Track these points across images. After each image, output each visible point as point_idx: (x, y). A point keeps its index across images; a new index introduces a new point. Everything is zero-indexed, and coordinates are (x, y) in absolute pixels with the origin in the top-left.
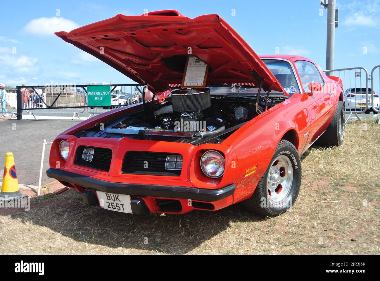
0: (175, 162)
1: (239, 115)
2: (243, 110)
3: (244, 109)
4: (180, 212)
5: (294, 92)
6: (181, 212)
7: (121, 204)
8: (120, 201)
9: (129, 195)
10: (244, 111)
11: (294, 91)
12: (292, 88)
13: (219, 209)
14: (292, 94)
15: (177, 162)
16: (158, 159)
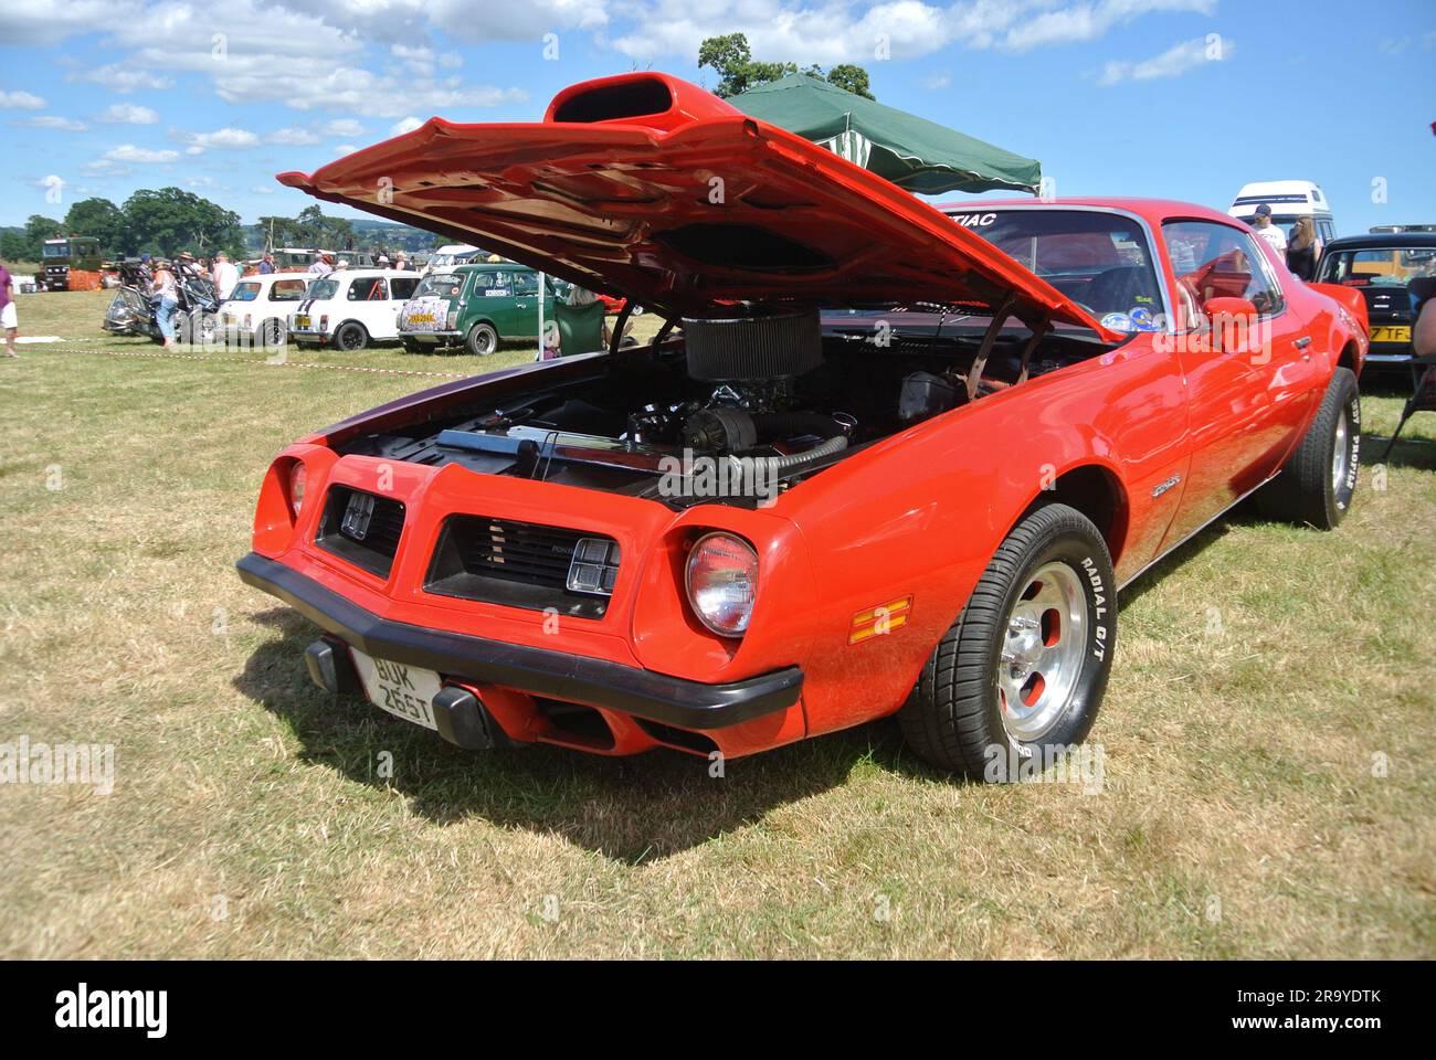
0: (600, 563)
1: (911, 404)
2: (928, 384)
3: (931, 383)
4: (609, 749)
5: (1142, 326)
6: (613, 750)
7: (418, 700)
8: (413, 689)
9: (434, 672)
10: (931, 388)
11: (1143, 323)
12: (1137, 315)
13: (739, 755)
14: (1135, 334)
15: (612, 565)
16: (555, 548)
